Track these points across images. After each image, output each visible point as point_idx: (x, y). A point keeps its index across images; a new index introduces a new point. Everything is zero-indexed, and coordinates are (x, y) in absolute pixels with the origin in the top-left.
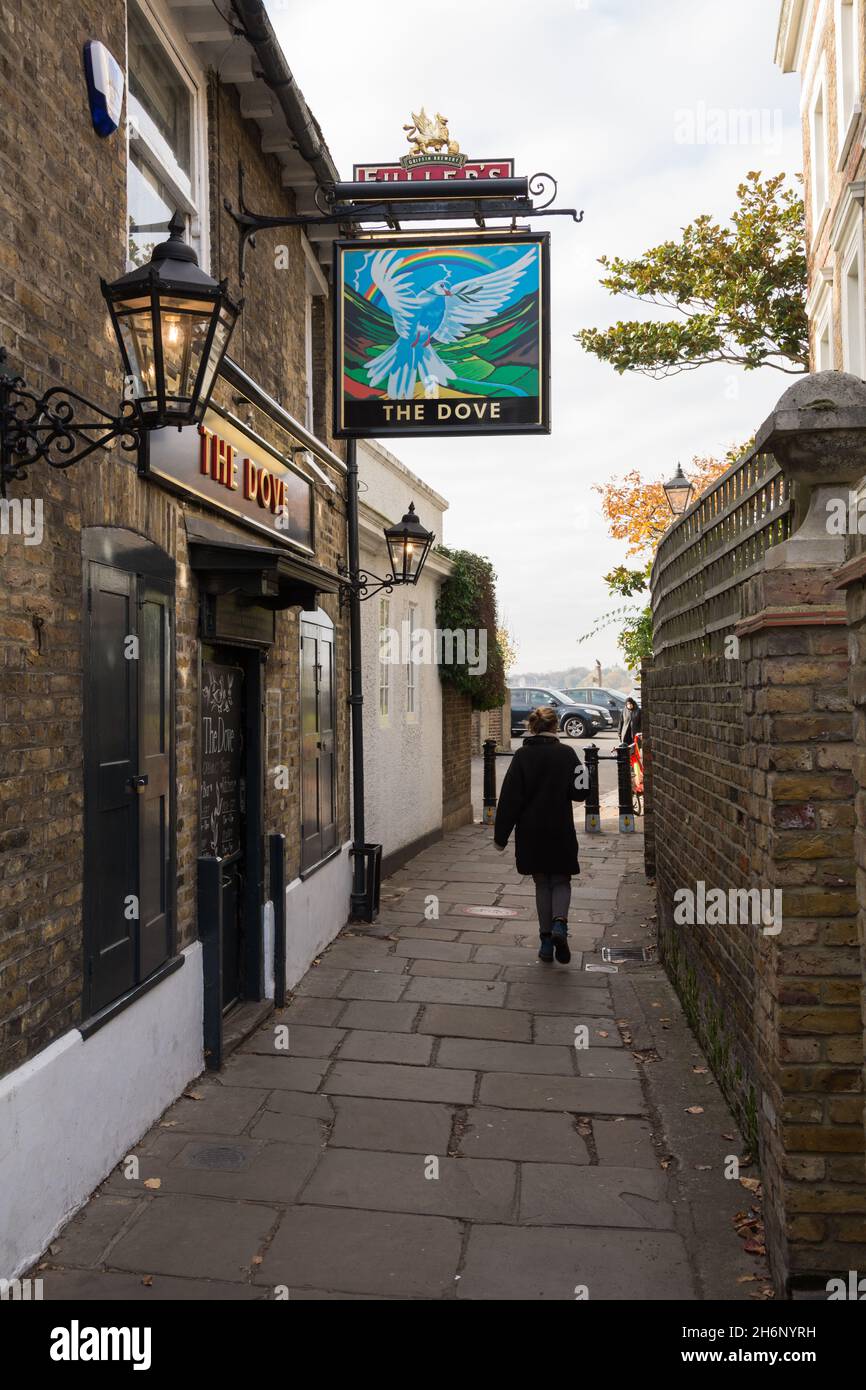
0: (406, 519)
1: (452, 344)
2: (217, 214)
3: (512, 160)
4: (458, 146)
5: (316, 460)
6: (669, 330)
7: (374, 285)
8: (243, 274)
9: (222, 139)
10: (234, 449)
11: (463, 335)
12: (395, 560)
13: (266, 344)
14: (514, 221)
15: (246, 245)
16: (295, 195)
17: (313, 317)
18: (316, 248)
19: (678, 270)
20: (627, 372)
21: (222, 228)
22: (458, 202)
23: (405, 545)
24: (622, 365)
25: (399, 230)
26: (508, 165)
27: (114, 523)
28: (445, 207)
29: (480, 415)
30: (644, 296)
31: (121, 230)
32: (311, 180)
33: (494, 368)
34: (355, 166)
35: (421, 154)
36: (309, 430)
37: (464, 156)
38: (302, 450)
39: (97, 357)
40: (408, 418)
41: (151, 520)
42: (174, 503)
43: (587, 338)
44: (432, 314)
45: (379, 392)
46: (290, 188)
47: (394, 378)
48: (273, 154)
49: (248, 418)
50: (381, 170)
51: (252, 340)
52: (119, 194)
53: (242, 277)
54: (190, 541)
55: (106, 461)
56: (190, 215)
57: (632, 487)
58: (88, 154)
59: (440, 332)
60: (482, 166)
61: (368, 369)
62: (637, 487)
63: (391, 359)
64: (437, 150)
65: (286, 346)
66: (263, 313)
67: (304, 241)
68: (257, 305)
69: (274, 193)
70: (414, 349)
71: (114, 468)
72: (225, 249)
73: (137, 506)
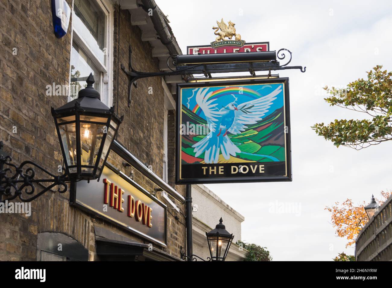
0: (218, 227)
1: (238, 135)
2: (117, 72)
3: (268, 43)
4: (240, 36)
5: (169, 196)
6: (363, 124)
7: (197, 105)
8: (130, 100)
9: (121, 36)
10: (122, 190)
11: (244, 130)
12: (213, 249)
13: (142, 135)
14: (270, 72)
15: (132, 86)
16: (159, 61)
17: (168, 121)
18: (170, 86)
19: (366, 93)
20: (341, 146)
21: (120, 78)
22: (241, 63)
23: (218, 242)
24: (338, 143)
25: (211, 78)
26: (266, 45)
27: (55, 230)
28: (234, 66)
29: (254, 172)
30: (348, 107)
31: (66, 82)
32: (167, 54)
33: (261, 147)
34: (188, 47)
35: (222, 40)
36: (165, 182)
37: (243, 41)
38: (160, 190)
39: (50, 145)
40: (215, 173)
41: (76, 228)
42: (89, 220)
43: (319, 128)
44: (227, 120)
45: (199, 160)
46: (157, 57)
47: (207, 153)
48: (148, 42)
49: (131, 174)
50: (201, 48)
51: (134, 134)
52: (66, 64)
53: (129, 102)
54: (97, 239)
55: (52, 198)
56: (103, 73)
57: (347, 208)
58: (50, 46)
59: (232, 129)
60: (253, 46)
61: (194, 148)
62: (350, 208)
63: (206, 142)
64: (230, 38)
65: (153, 136)
66: (140, 120)
67: (163, 83)
68: (137, 116)
69: (148, 60)
70: (218, 138)
71: (57, 201)
72: (121, 89)
73: (68, 221)
